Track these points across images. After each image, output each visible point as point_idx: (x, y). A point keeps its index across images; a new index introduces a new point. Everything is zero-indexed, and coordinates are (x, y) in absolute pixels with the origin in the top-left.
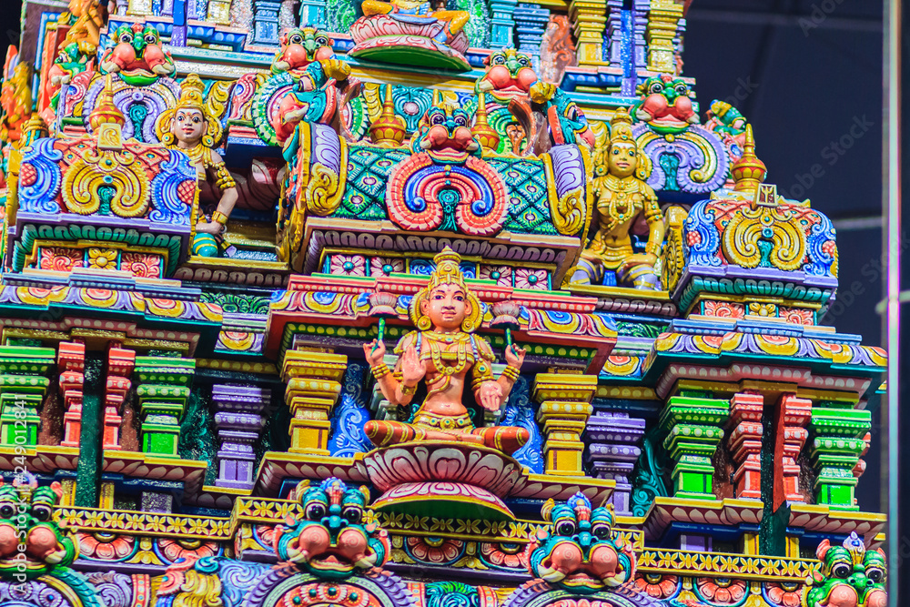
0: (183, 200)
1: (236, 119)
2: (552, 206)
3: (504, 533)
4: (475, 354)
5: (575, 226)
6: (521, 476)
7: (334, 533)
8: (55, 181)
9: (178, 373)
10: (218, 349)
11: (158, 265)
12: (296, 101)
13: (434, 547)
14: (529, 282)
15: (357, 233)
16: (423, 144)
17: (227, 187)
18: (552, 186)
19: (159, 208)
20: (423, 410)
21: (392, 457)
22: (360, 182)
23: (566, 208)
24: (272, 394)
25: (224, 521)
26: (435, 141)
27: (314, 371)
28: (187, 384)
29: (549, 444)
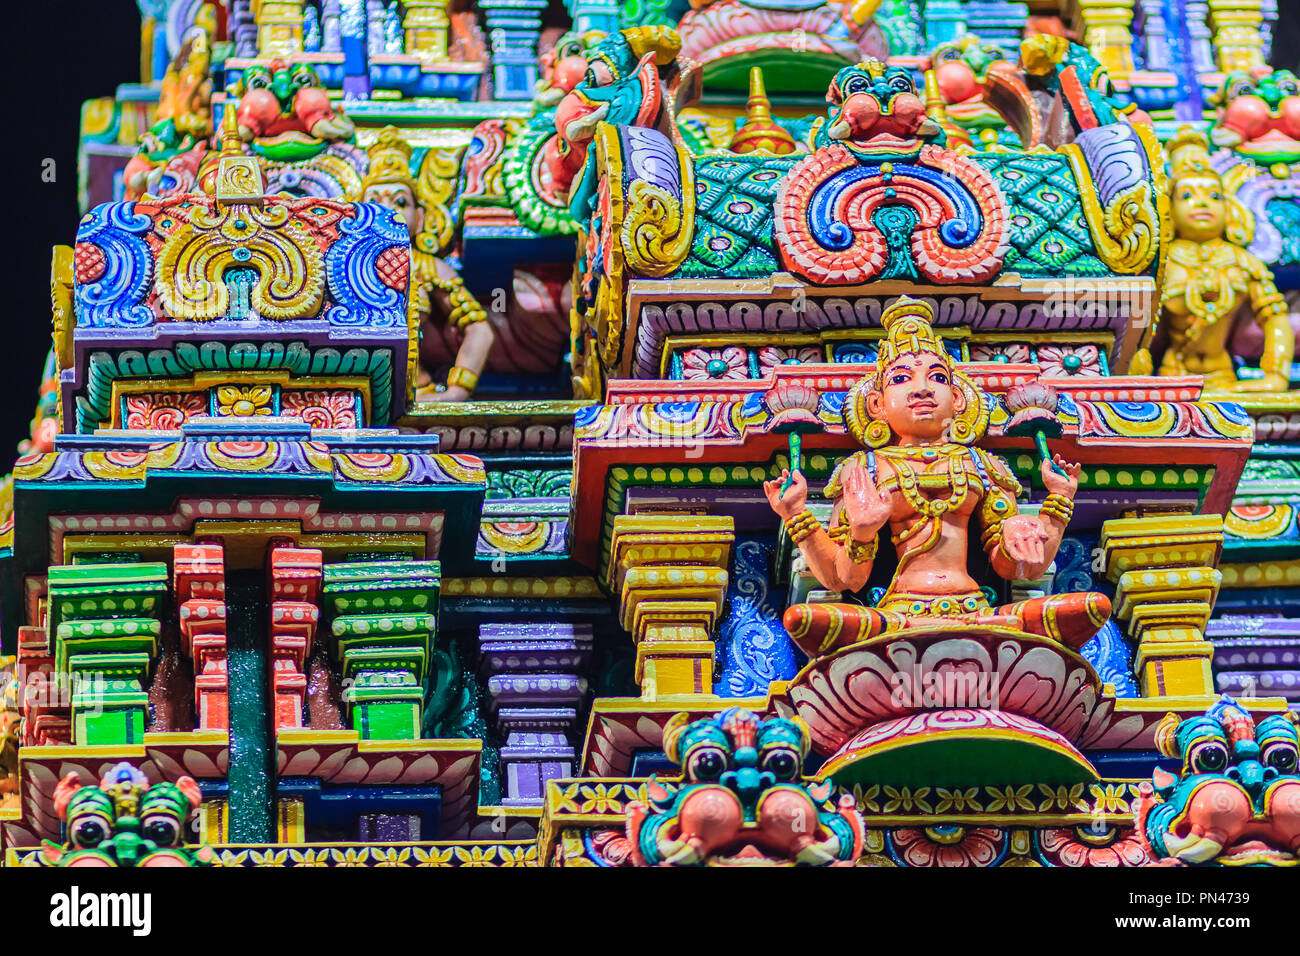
0: (389, 282)
1: (477, 195)
2: (1093, 223)
3: (1083, 805)
4: (984, 477)
5: (1140, 255)
6: (1100, 699)
7: (748, 798)
8: (142, 269)
9: (408, 588)
10: (482, 554)
11: (353, 409)
12: (586, 100)
13: (949, 845)
14: (1065, 367)
15: (728, 303)
16: (833, 131)
17: (472, 322)
18: (1088, 191)
19: (344, 301)
20: (894, 592)
21: (844, 674)
22: (722, 212)
23: (1120, 224)
24: (593, 631)
25: (525, 847)
26: (857, 121)
27: (673, 551)
28: (429, 609)
29: (1145, 650)
